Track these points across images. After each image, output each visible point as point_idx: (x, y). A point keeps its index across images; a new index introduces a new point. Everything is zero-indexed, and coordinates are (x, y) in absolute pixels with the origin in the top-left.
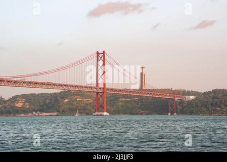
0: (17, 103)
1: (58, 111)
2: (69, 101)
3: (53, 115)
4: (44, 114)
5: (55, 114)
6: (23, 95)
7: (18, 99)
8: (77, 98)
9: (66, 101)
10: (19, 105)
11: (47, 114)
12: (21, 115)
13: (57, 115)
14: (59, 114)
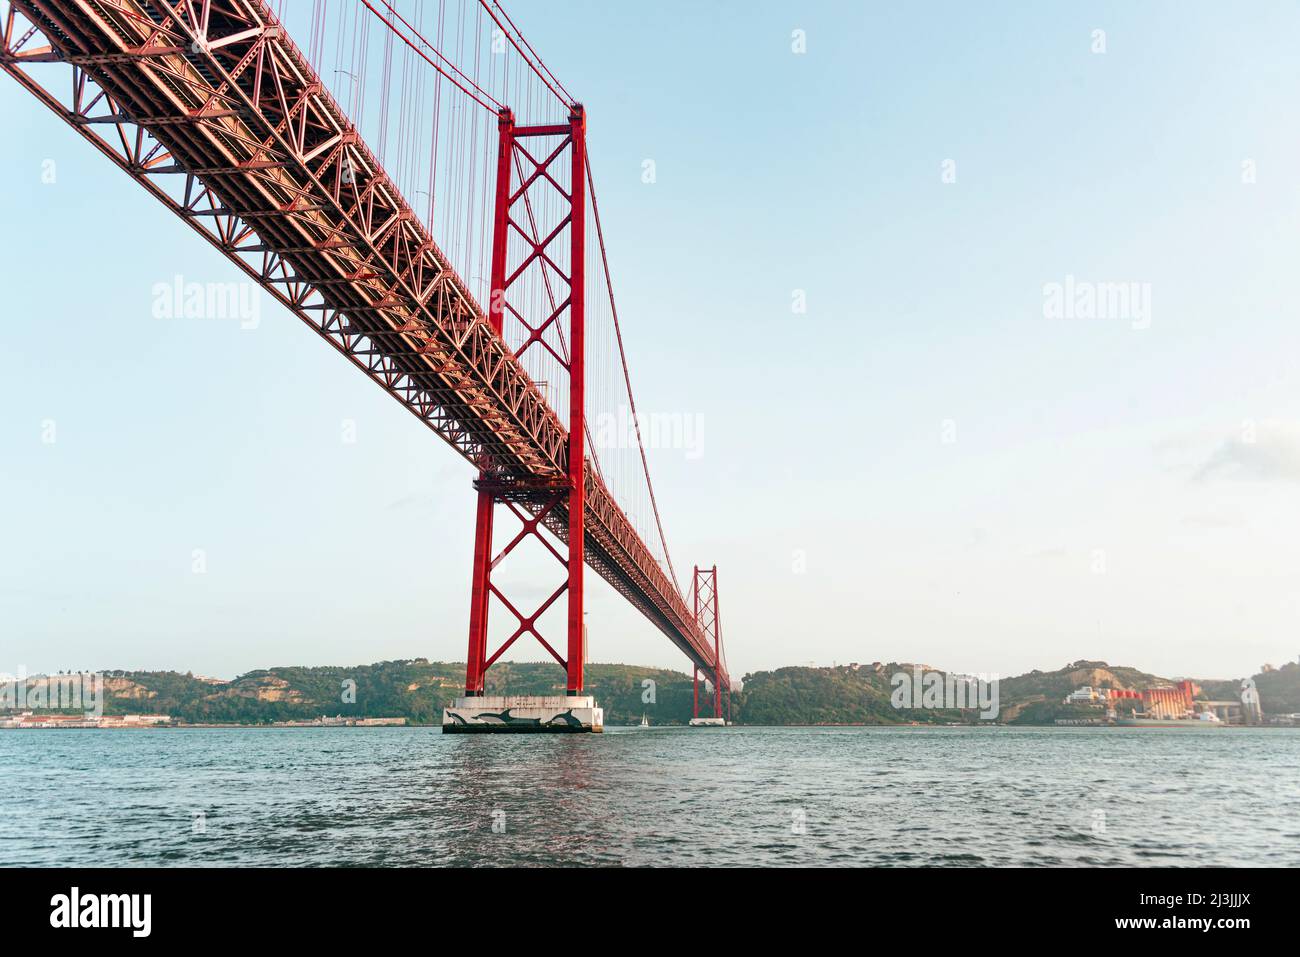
0: (265, 691)
1: (407, 713)
2: (419, 689)
3: (395, 725)
4: (370, 721)
5: (402, 721)
6: (277, 669)
7: (266, 679)
8: (439, 682)
9: (412, 687)
10: (271, 696)
11: (379, 721)
12: (289, 723)
13: (407, 725)
14: (411, 723)
